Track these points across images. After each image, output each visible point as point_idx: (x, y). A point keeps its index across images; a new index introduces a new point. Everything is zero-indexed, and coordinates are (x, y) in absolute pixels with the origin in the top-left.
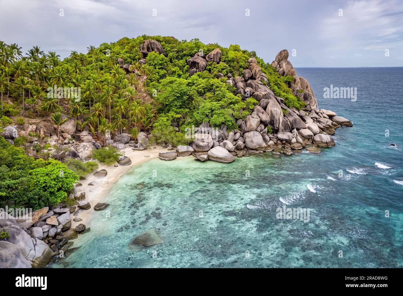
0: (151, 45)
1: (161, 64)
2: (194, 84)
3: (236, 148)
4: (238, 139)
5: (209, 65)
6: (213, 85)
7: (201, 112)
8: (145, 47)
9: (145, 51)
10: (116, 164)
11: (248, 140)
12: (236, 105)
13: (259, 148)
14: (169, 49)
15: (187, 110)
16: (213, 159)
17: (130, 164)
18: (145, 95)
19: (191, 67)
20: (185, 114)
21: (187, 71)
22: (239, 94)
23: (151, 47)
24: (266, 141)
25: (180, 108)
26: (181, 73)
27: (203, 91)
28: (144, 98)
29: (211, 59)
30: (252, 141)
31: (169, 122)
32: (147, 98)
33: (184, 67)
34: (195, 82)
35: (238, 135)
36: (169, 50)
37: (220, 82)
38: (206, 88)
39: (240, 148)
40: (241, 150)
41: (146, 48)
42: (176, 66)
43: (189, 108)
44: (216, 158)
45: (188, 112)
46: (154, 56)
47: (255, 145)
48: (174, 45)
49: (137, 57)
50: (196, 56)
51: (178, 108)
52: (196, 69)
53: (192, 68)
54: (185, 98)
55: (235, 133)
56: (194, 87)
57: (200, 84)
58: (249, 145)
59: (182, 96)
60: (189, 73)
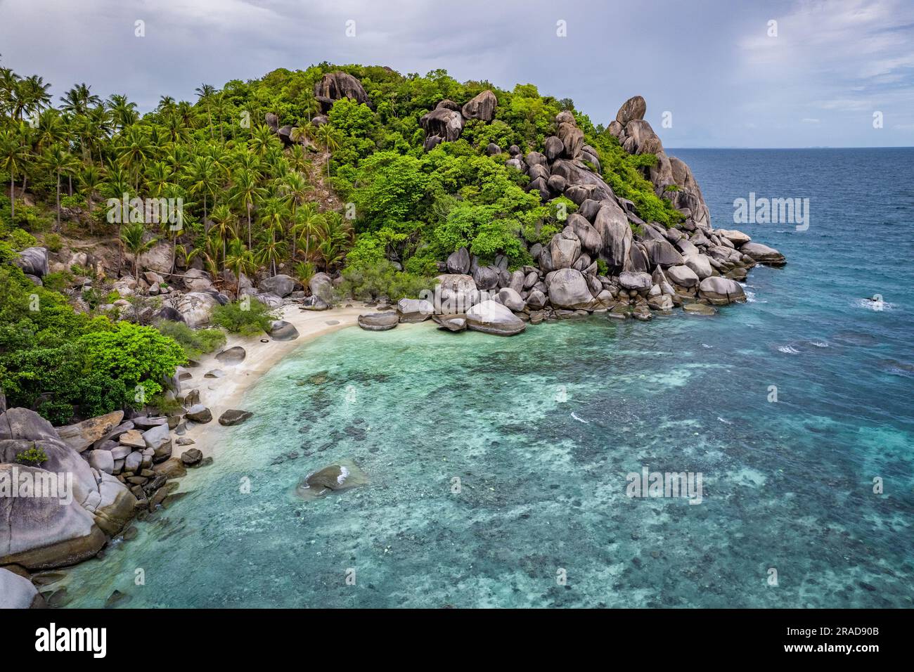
0: (339, 84)
1: (361, 127)
2: (435, 168)
3: (528, 305)
4: (533, 286)
5: (469, 127)
6: (477, 169)
7: (451, 227)
8: (327, 88)
9: (327, 97)
10: (265, 336)
11: (554, 288)
12: (529, 213)
13: (579, 304)
14: (378, 93)
15: (420, 224)
16: (478, 327)
17: (296, 338)
18: (327, 193)
19: (429, 132)
20: (415, 233)
21: (419, 141)
22: (536, 190)
23: (340, 88)
24: (595, 291)
25: (405, 220)
26: (407, 144)
27: (455, 182)
28: (324, 200)
29: (474, 113)
30: (563, 290)
31: (381, 249)
32: (330, 200)
33: (413, 132)
34: (437, 163)
35: (532, 277)
36: (380, 96)
37: (494, 163)
38: (462, 176)
39: (537, 304)
40: (539, 308)
41: (328, 90)
42: (394, 131)
43: (425, 221)
44: (485, 324)
45: (423, 227)
46: (345, 108)
47: (569, 297)
48: (391, 84)
49: (308, 110)
50: (439, 108)
51: (399, 221)
52: (441, 136)
53: (431, 135)
54: (416, 197)
55: (526, 274)
56: (435, 174)
57: (448, 168)
58: (558, 298)
59: (409, 194)
60: (424, 146)
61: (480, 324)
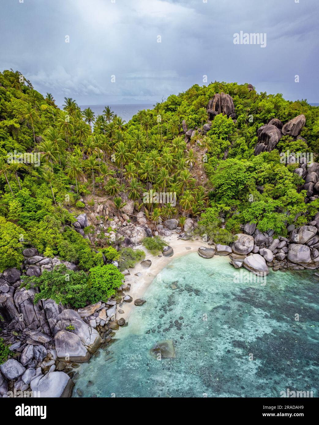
0: (221, 101)
2: (255, 170)
3: (275, 257)
4: (281, 248)
5: (282, 141)
6: (276, 174)
9: (214, 110)
10: (161, 253)
11: (291, 253)
12: (295, 207)
13: (302, 263)
14: (241, 107)
15: (238, 202)
16: (247, 268)
17: (172, 256)
18: (202, 173)
20: (235, 206)
21: (253, 145)
22: (305, 191)
23: (221, 104)
24: (313, 257)
25: (232, 199)
26: (246, 148)
27: (262, 181)
28: (199, 177)
29: (289, 131)
30: (296, 256)
31: (217, 214)
32: (202, 177)
33: (252, 137)
34: (257, 167)
35: (284, 243)
36: (241, 109)
37: (287, 171)
38: (267, 178)
39: (280, 259)
40: (280, 260)
41: (215, 105)
43: (241, 200)
44: (251, 268)
45: (239, 205)
47: (297, 259)
48: (249, 100)
49: (202, 119)
50: (270, 124)
51: (230, 198)
52: (265, 144)
53: (260, 143)
54: (241, 187)
55: (281, 241)
56: (254, 174)
57: (263, 171)
58: (291, 257)
59: (238, 185)
60: (254, 150)
61: (248, 267)
